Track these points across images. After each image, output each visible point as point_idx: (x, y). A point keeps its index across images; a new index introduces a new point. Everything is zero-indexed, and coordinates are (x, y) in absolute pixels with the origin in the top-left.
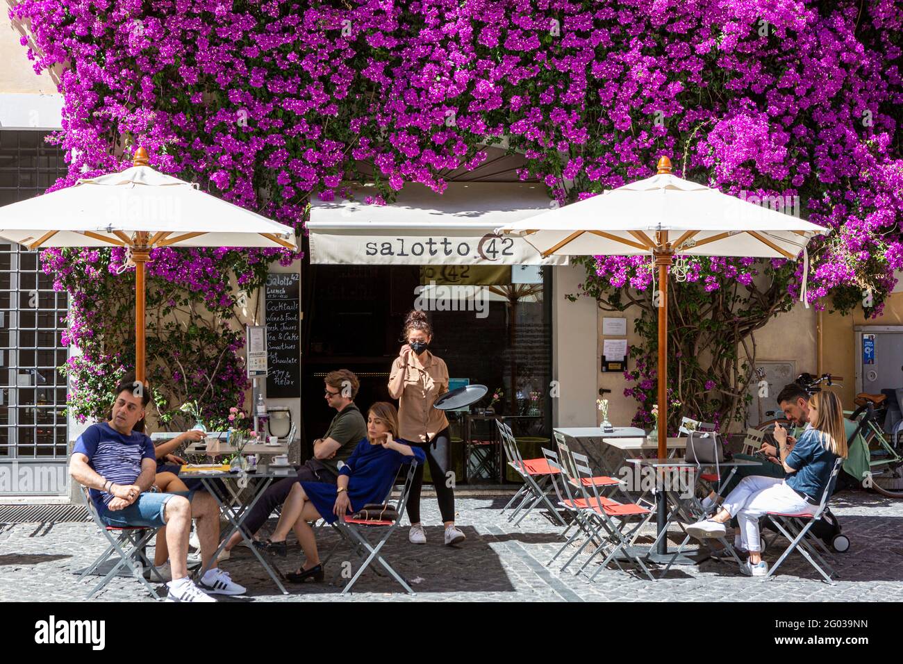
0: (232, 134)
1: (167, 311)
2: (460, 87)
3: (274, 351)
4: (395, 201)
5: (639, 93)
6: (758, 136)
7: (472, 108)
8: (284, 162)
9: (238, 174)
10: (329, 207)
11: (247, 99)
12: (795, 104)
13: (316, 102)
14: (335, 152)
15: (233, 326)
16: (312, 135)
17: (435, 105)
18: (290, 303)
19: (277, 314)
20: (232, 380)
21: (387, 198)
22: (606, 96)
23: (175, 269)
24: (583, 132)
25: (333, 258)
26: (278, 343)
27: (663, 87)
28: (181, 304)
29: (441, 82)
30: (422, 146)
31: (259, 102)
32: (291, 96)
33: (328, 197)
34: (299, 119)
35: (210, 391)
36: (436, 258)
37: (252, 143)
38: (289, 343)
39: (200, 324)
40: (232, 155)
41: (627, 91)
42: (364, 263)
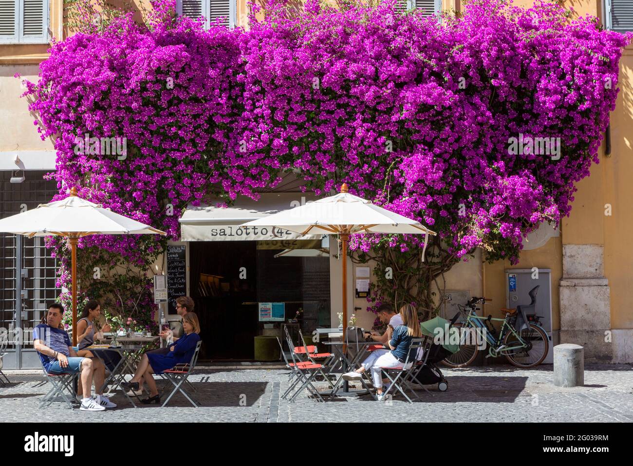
0: (144, 171)
1: (113, 267)
2: (264, 142)
3: (172, 288)
4: (233, 205)
5: (362, 142)
6: (425, 166)
7: (272, 154)
8: (173, 185)
9: (149, 193)
10: (196, 210)
11: (151, 152)
12: (450, 147)
13: (187, 153)
14: (200, 179)
15: (149, 275)
16: (187, 170)
17: (251, 153)
18: (180, 262)
19: (174, 268)
20: (148, 304)
21: (229, 204)
22: (344, 146)
23: (112, 245)
24: (333, 166)
25: (194, 238)
26: (174, 284)
27: (375, 140)
28: (121, 264)
29: (253, 141)
30: (245, 176)
31: (158, 154)
32: (174, 150)
33: (197, 203)
34: (180, 162)
35: (136, 311)
36: (250, 237)
37: (154, 176)
38: (180, 284)
39: (131, 274)
40: (144, 182)
41: (355, 143)
42: (210, 240)
